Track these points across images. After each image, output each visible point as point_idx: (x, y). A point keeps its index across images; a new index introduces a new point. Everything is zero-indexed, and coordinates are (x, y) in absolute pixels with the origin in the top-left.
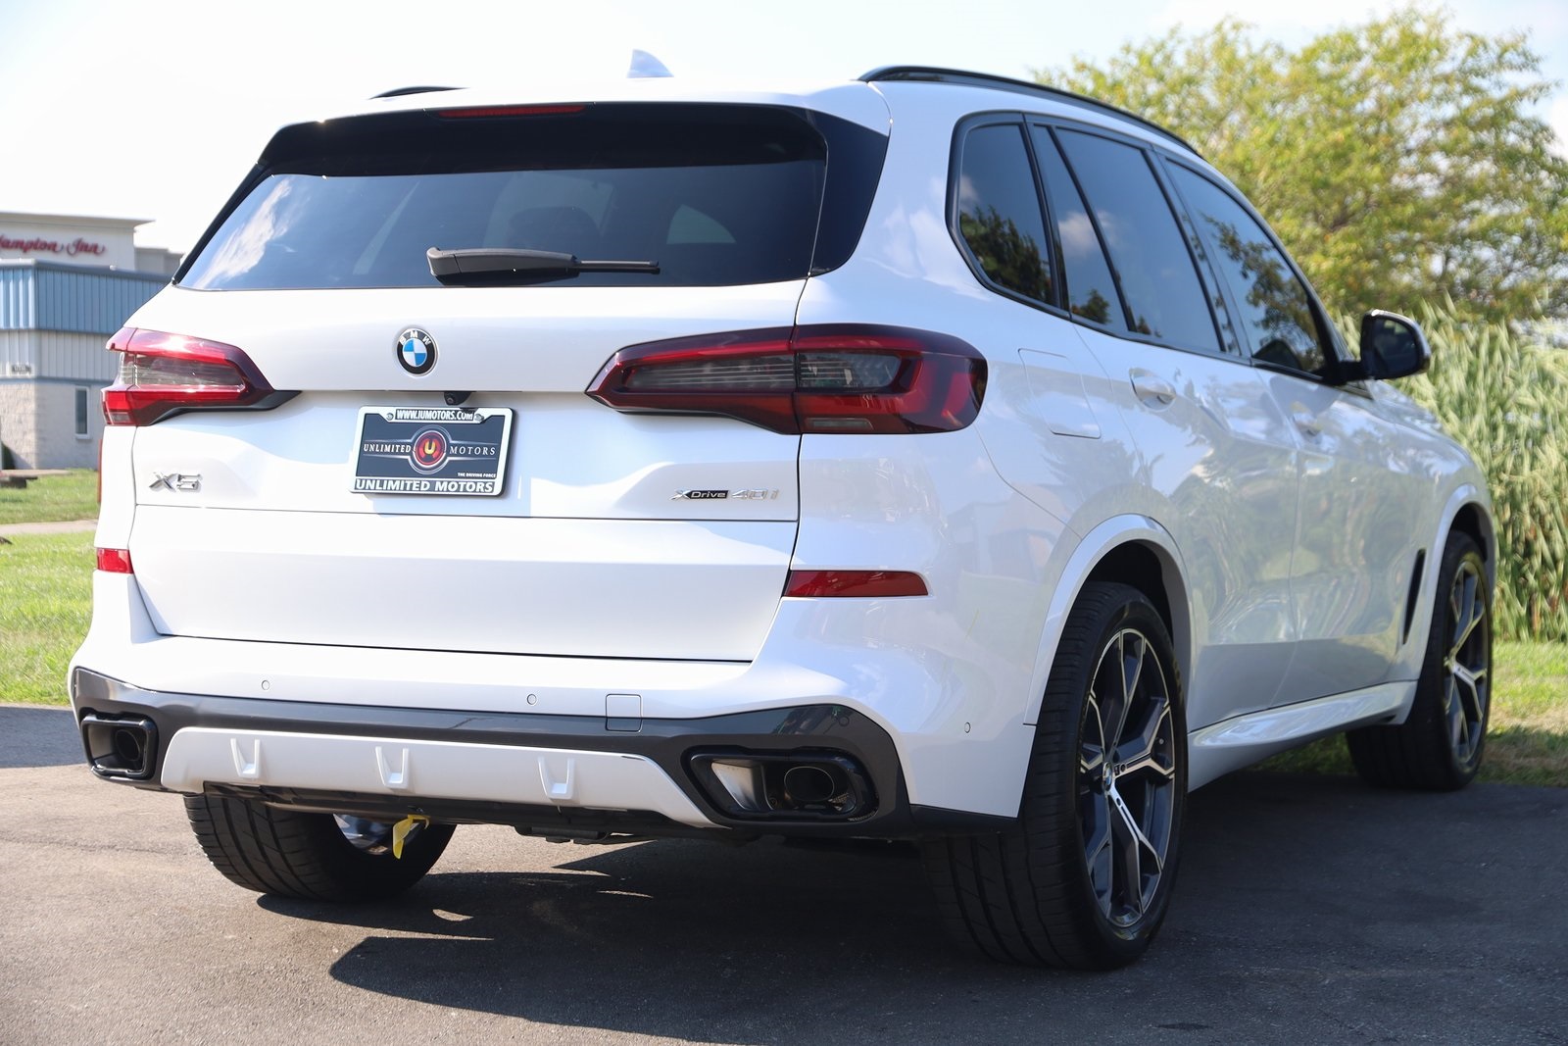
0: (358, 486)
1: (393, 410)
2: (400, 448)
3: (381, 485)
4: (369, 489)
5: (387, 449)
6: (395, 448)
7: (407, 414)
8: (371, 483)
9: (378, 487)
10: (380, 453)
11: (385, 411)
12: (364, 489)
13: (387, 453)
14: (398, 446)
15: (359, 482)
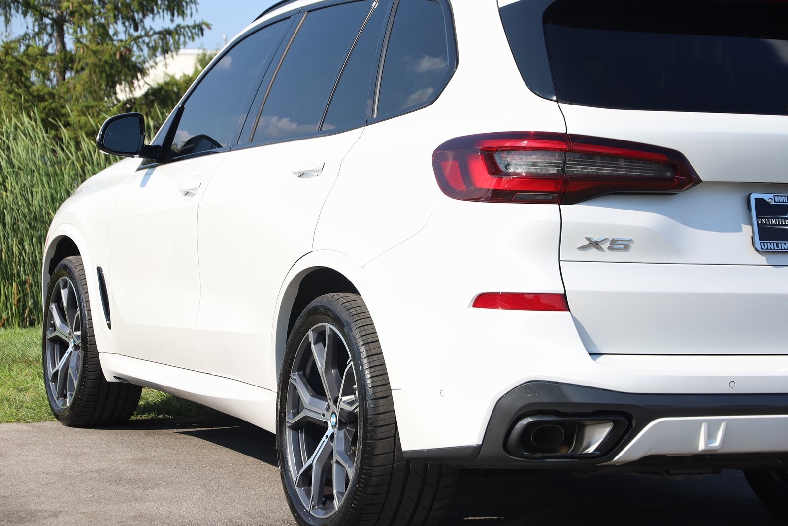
0: (763, 247)
1: (772, 196)
2: (781, 222)
3: (777, 246)
4: (771, 249)
5: (774, 222)
6: (779, 222)
7: (781, 199)
8: (771, 245)
9: (776, 248)
10: (769, 225)
11: (767, 197)
12: (767, 249)
13: (774, 225)
14: (780, 220)
15: (762, 244)
